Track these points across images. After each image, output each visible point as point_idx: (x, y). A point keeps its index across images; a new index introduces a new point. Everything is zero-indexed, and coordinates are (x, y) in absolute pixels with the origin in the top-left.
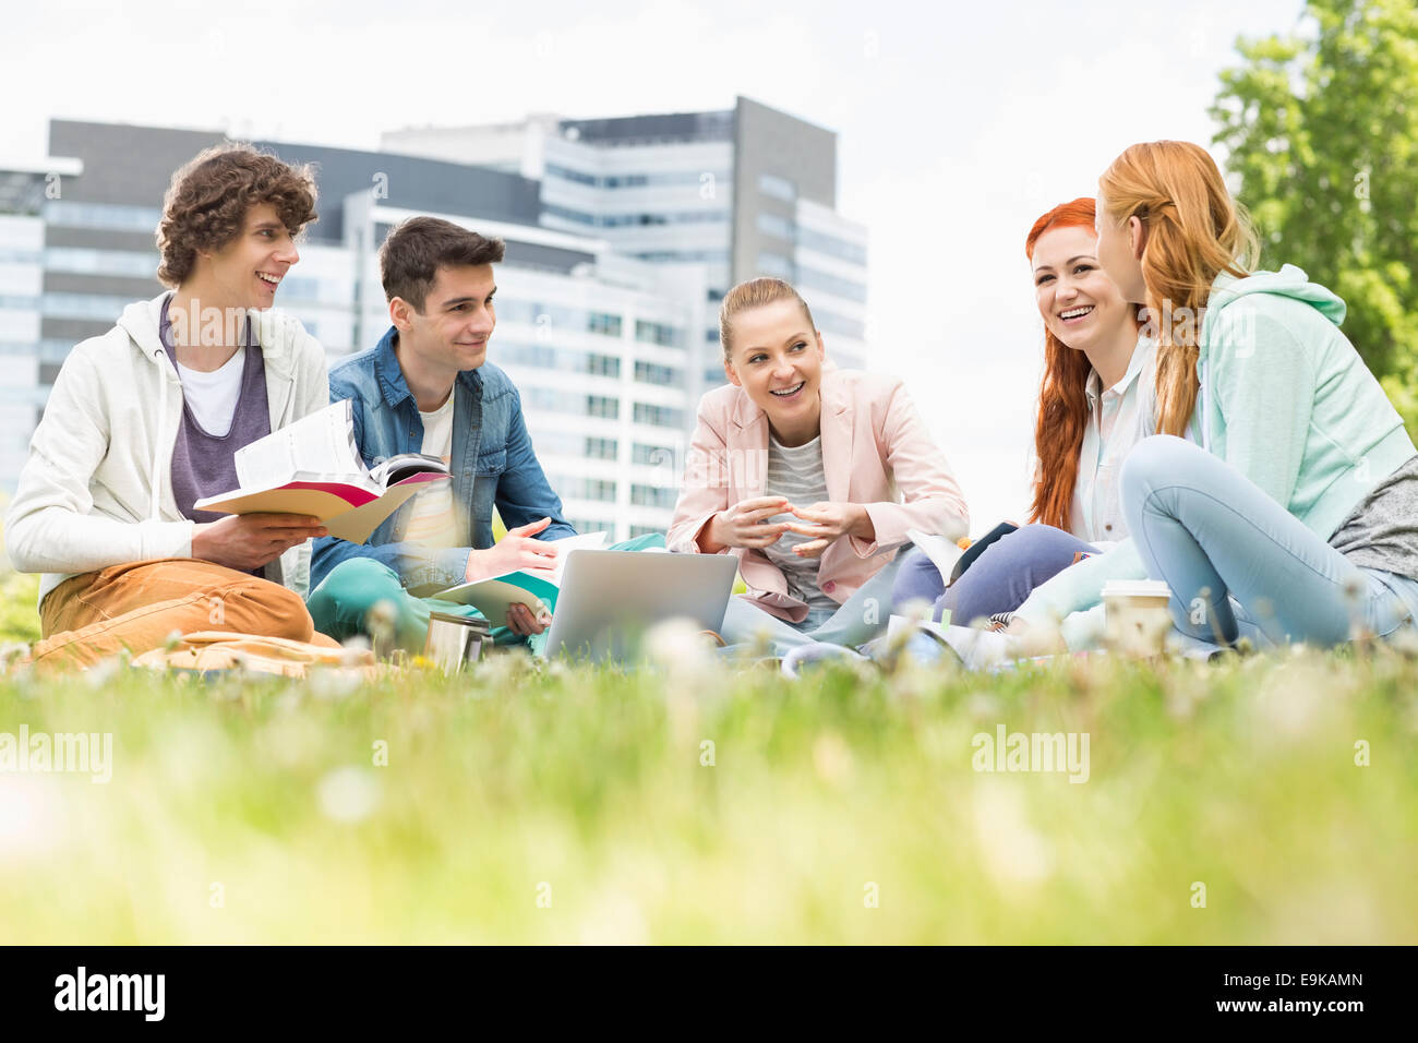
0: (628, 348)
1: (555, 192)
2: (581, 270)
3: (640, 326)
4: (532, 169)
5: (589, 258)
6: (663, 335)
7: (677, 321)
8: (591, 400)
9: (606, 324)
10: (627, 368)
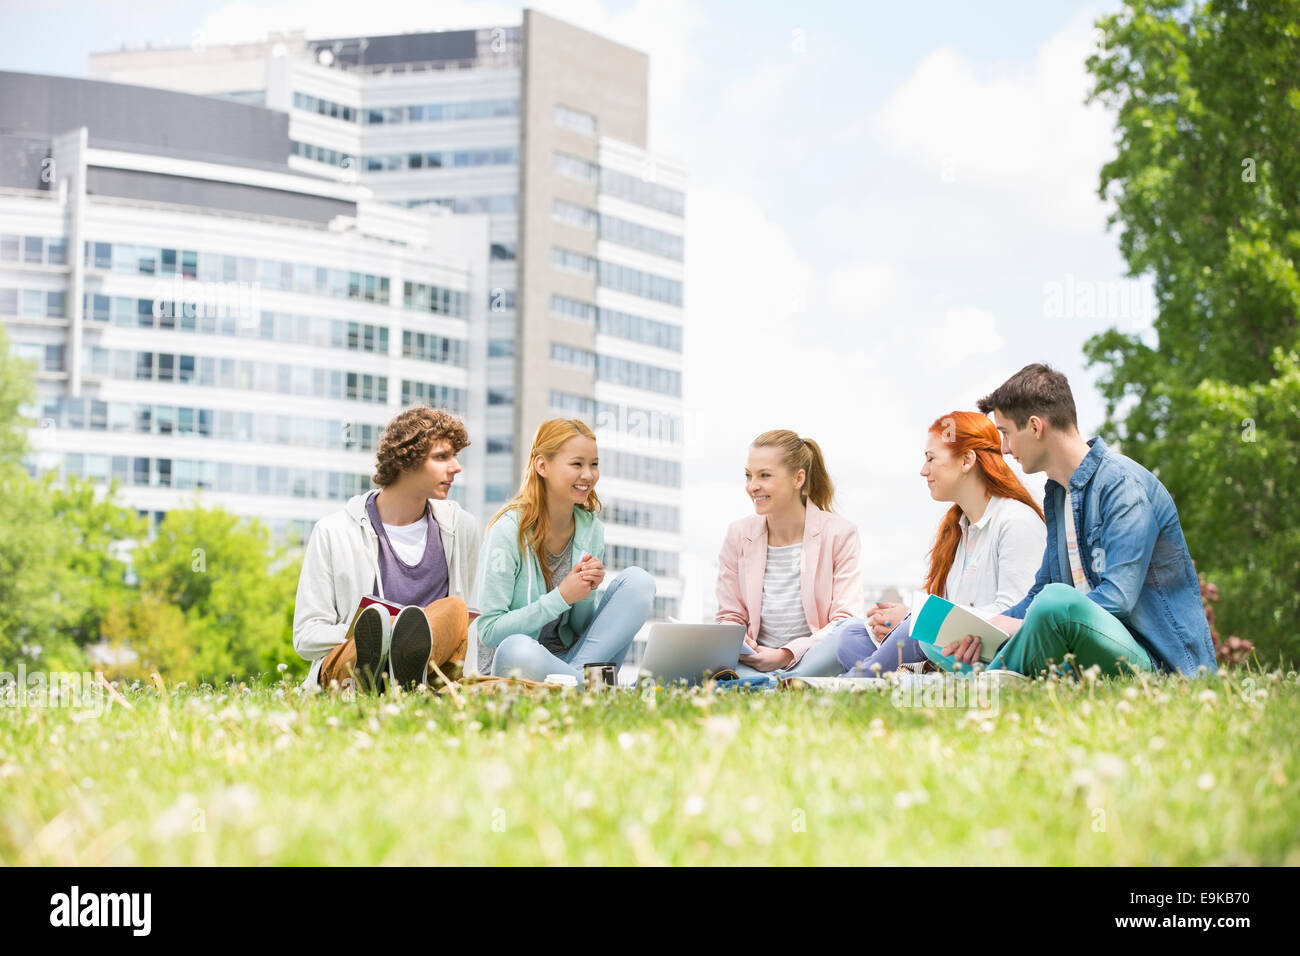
0: (396, 317)
1: (306, 127)
2: (341, 222)
3: (408, 288)
4: (279, 101)
5: (349, 206)
6: (440, 301)
7: (457, 284)
8: (352, 379)
9: (371, 289)
10: (395, 340)
